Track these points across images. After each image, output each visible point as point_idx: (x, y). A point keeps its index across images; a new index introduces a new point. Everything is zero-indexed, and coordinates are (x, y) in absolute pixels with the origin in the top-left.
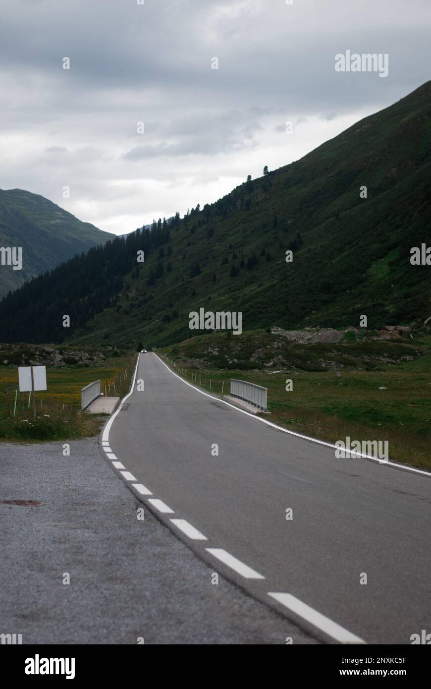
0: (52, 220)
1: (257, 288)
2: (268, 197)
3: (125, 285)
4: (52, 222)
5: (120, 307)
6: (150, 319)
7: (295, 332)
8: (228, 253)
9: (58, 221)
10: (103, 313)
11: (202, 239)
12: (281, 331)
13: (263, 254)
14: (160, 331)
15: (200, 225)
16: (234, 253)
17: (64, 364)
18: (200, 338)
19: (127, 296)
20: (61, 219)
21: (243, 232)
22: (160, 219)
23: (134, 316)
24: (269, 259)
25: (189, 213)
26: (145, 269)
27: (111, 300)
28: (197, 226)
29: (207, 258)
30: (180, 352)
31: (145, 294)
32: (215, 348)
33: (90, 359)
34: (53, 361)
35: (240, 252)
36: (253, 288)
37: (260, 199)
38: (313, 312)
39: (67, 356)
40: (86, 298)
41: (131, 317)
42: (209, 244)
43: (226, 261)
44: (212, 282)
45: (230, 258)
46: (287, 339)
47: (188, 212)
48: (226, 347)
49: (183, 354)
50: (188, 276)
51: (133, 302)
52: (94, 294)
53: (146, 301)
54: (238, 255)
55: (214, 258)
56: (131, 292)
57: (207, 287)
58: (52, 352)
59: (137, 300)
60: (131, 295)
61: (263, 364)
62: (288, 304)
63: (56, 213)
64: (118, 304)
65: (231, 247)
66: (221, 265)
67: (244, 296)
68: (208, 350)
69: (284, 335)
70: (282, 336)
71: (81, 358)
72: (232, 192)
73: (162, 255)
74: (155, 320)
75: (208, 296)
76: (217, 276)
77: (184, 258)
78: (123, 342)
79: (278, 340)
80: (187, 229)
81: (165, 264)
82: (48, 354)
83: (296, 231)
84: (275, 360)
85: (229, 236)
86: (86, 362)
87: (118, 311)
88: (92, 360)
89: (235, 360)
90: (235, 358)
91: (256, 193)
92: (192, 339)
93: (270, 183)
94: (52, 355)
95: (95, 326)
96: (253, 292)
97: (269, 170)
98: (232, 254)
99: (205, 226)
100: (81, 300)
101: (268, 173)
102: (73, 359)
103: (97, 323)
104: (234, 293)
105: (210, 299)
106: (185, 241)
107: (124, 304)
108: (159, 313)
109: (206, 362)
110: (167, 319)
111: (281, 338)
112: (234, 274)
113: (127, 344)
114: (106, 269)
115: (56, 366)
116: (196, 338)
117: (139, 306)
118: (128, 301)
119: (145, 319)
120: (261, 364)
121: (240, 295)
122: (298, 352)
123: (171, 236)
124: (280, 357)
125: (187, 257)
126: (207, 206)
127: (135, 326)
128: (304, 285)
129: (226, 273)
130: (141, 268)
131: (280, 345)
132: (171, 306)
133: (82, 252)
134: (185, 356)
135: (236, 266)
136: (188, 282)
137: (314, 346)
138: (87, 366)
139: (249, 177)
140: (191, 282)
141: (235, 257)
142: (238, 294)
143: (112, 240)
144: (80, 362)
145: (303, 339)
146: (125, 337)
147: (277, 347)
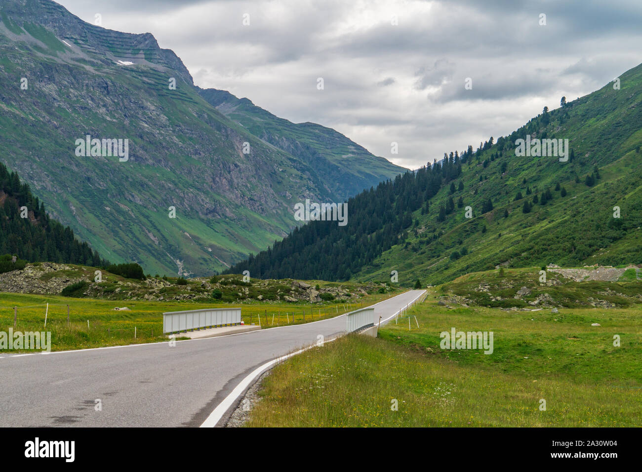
0: (344, 154)
1: (547, 225)
2: (565, 129)
3: (414, 221)
4: (344, 157)
5: (409, 243)
6: (438, 256)
7: (572, 269)
8: (522, 188)
9: (350, 155)
10: (391, 250)
11: (494, 173)
12: (558, 268)
13: (558, 189)
14: (446, 269)
15: (493, 160)
16: (528, 188)
17: (320, 300)
18: (473, 276)
19: (416, 233)
20: (353, 153)
21: (538, 166)
22: (452, 153)
23: (422, 253)
24: (564, 194)
25: (483, 147)
26: (435, 204)
27: (399, 237)
28: (490, 160)
29: (499, 194)
30: (449, 289)
31: (434, 231)
32: (486, 285)
33: (347, 295)
34: (309, 297)
35: (534, 187)
36: (544, 225)
37: (556, 132)
38: (601, 249)
39: (323, 292)
40: (374, 234)
41: (419, 255)
42: (502, 178)
43: (519, 197)
44: (504, 218)
45: (524, 194)
46: (563, 276)
47: (482, 145)
48: (498, 285)
49: (452, 291)
50: (480, 212)
51: (422, 239)
52: (382, 230)
53: (435, 238)
54: (532, 190)
55: (507, 193)
56: (420, 228)
57: (498, 224)
58: (308, 288)
59: (426, 236)
60: (420, 231)
61: (527, 302)
62: (574, 241)
63: (349, 147)
64: (407, 241)
65: (525, 182)
66: (514, 200)
67: (533, 233)
68: (478, 287)
69: (560, 273)
70: (558, 273)
71: (338, 294)
72: (527, 124)
73: (453, 190)
74: (443, 258)
75: (498, 234)
76: (509, 212)
77: (476, 193)
78: (409, 280)
79: (553, 278)
80: (479, 163)
81: (456, 200)
82: (305, 289)
83: (595, 164)
84: (541, 298)
85: (524, 170)
86: (343, 298)
87: (406, 247)
88: (349, 296)
89: (499, 298)
90: (499, 296)
91: (552, 125)
92: (465, 276)
93: (567, 114)
94: (308, 291)
95: (383, 264)
96: (543, 229)
97: (567, 101)
98: (526, 190)
99: (498, 160)
100: (369, 236)
101: (565, 104)
102: (330, 295)
103: (385, 260)
104: (526, 229)
105: (500, 235)
106: (477, 175)
107: (413, 241)
108: (448, 251)
109: (467, 300)
110: (456, 257)
111: (556, 276)
112: (527, 210)
113: (413, 281)
114: (395, 204)
115: (311, 302)
116: (469, 276)
117: (428, 243)
118: (417, 237)
119: (433, 257)
120: (525, 302)
121: (530, 232)
122: (569, 290)
123: (463, 171)
124: (546, 295)
125: (479, 192)
126: (501, 140)
127: (422, 263)
128: (592, 221)
129: (519, 208)
130: (431, 203)
131: (555, 283)
132: (461, 243)
133: (371, 187)
134: (454, 293)
135: (529, 202)
136: (479, 218)
137: (587, 284)
138: (343, 302)
139: (546, 108)
140: (482, 218)
141: (529, 192)
142: (529, 230)
143: (402, 174)
144: (337, 298)
145: (580, 277)
146: (411, 275)
147: (551, 285)
